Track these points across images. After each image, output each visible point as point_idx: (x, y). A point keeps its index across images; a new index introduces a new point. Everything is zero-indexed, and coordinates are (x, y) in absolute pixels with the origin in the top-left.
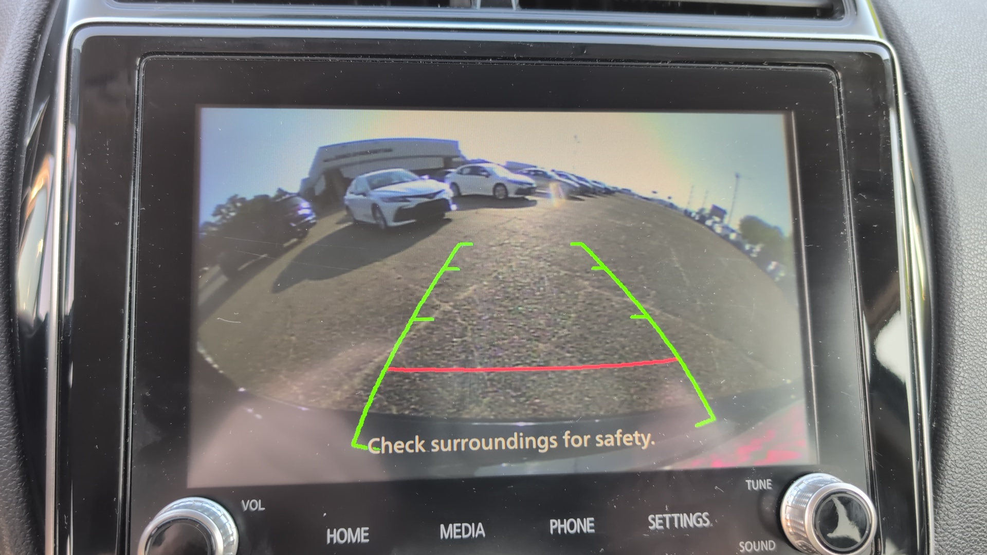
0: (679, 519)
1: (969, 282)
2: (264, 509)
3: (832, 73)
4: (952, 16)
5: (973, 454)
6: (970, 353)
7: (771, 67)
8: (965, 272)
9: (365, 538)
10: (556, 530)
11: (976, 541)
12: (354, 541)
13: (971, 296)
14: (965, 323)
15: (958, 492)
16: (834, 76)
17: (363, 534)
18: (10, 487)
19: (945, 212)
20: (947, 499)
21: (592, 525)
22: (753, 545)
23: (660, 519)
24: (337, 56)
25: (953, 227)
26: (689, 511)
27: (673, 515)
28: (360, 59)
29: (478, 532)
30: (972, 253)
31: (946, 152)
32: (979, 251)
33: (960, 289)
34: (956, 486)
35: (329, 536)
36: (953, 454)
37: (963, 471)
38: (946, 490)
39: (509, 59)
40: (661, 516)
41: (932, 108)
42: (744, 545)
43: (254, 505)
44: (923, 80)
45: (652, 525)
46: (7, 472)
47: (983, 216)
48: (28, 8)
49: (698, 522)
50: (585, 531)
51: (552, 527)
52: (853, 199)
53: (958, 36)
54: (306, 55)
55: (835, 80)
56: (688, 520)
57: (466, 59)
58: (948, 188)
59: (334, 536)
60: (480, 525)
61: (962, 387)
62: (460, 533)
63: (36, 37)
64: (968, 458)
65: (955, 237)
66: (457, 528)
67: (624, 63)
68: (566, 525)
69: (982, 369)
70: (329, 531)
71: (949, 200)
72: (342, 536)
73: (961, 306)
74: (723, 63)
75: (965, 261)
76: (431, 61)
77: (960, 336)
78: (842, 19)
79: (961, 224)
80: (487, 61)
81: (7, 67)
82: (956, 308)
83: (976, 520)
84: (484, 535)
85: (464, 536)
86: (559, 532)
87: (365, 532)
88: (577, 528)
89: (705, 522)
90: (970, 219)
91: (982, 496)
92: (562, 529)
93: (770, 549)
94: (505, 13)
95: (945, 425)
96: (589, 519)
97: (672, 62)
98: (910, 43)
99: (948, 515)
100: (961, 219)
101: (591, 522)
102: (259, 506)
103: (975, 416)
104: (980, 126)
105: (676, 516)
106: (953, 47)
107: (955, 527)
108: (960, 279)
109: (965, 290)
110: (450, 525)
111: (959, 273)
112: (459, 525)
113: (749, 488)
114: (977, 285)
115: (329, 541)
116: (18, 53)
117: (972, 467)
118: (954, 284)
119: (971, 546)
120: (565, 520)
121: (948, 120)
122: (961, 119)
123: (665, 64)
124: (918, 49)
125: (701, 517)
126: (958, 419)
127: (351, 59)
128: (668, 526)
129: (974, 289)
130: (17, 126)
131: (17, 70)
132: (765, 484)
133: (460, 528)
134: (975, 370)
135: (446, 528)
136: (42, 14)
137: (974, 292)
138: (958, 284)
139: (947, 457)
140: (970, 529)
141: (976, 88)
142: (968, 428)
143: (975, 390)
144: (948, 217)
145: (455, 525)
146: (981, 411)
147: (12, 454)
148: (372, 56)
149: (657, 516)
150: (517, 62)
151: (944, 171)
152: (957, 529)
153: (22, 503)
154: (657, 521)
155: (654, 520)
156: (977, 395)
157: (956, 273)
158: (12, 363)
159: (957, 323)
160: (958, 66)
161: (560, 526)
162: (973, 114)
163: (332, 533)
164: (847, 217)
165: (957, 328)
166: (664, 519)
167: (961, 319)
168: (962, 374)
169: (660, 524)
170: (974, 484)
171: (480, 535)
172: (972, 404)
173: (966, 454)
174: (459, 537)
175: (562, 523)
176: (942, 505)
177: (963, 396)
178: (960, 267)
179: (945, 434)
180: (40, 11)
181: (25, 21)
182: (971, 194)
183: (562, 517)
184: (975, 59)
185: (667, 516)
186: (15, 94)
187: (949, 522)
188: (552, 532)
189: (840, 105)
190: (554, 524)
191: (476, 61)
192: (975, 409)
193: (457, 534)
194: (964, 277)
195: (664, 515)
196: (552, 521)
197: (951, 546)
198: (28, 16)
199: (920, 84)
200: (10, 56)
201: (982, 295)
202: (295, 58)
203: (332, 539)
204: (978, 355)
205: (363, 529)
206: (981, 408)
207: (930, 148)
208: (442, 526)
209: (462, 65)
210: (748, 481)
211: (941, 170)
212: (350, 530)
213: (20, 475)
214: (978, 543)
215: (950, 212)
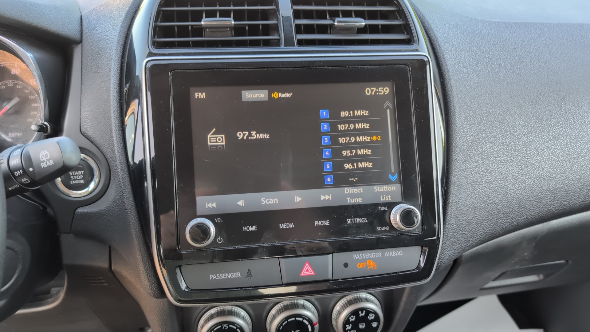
0: (357, 220)
1: (459, 138)
2: (222, 221)
3: (407, 67)
4: (461, 35)
5: (459, 198)
6: (458, 163)
7: (386, 66)
8: (457, 135)
9: (256, 229)
10: (317, 225)
11: (461, 228)
12: (252, 230)
13: (459, 143)
14: (456, 153)
15: (453, 211)
16: (408, 68)
17: (255, 228)
18: (134, 219)
19: (451, 114)
20: (450, 213)
21: (329, 222)
22: (382, 228)
23: (350, 220)
24: (237, 69)
25: (453, 119)
26: (360, 217)
27: (355, 219)
28: (245, 69)
29: (292, 226)
30: (460, 128)
31: (452, 91)
32: (463, 127)
33: (455, 141)
34: (453, 208)
35: (244, 229)
36: (453, 197)
37: (456, 204)
38: (449, 210)
39: (296, 67)
40: (351, 219)
41: (448, 75)
42: (379, 228)
43: (219, 220)
44: (445, 64)
45: (348, 222)
46: (133, 214)
47: (465, 114)
48: (117, 49)
49: (363, 221)
50: (326, 225)
51: (315, 224)
52: (415, 111)
53: (462, 44)
54: (227, 69)
55: (408, 69)
56: (360, 221)
57: (281, 68)
58: (452, 105)
59: (246, 229)
60: (292, 224)
61: (455, 175)
62: (286, 227)
63: (122, 60)
64: (457, 199)
65: (454, 122)
66: (285, 225)
67: (335, 67)
68: (320, 223)
69: (463, 169)
70: (244, 227)
71: (452, 109)
72: (248, 229)
73: (455, 147)
74: (369, 65)
75: (457, 131)
76: (269, 69)
77: (455, 157)
78: (413, 44)
79: (456, 118)
80: (288, 68)
81: (114, 72)
82: (454, 147)
83: (461, 221)
84: (294, 227)
85: (287, 227)
86: (318, 225)
87: (256, 227)
88: (323, 224)
89: (365, 221)
90: (460, 116)
91: (463, 212)
92: (319, 224)
93: (387, 229)
94: (293, 48)
95: (449, 188)
96: (327, 221)
97: (352, 66)
98: (441, 50)
99: (450, 219)
100: (457, 116)
101: (328, 222)
102: (221, 220)
103: (460, 185)
104: (467, 80)
105: (356, 219)
106: (459, 49)
107: (453, 223)
108: (455, 137)
109: (457, 141)
110: (283, 224)
111: (455, 135)
112: (286, 224)
113: (380, 210)
114: (462, 139)
115: (244, 231)
116: (117, 67)
117: (459, 202)
118: (453, 139)
119: (459, 229)
120: (320, 221)
121: (454, 79)
122: (459, 78)
123: (349, 67)
124: (444, 52)
125: (364, 219)
126: (454, 186)
127: (242, 70)
128: (353, 223)
129: (460, 141)
130: (121, 94)
131: (118, 73)
132: (385, 208)
133: (286, 225)
134: (460, 169)
135: (282, 225)
136: (122, 51)
137: (461, 142)
138: (454, 139)
139: (450, 199)
140: (459, 224)
141: (466, 65)
142: (457, 189)
143: (460, 176)
144: (452, 115)
145: (284, 224)
146: (462, 183)
147: (134, 208)
148: (249, 68)
149: (350, 219)
150: (298, 68)
151: (451, 98)
152: (454, 223)
153: (138, 224)
154: (350, 221)
155: (348, 220)
156: (461, 178)
157: (454, 135)
158: (130, 178)
159: (454, 153)
160: (460, 57)
161: (318, 223)
162: (464, 76)
163: (245, 228)
164: (413, 118)
165: (454, 155)
166: (352, 220)
167: (455, 151)
168: (455, 171)
169: (351, 222)
170: (460, 208)
171: (292, 227)
172: (459, 181)
173: (457, 198)
174: (286, 228)
175: (319, 222)
176: (448, 215)
177: (456, 178)
178: (455, 133)
179: (449, 191)
180: (121, 50)
181: (117, 54)
182: (461, 106)
183: (319, 221)
184: (468, 53)
185: (353, 219)
186: (118, 82)
187: (451, 221)
188: (315, 225)
189: (410, 78)
190: (316, 223)
191: (284, 68)
192: (460, 182)
193: (285, 227)
194: (457, 136)
195: (352, 219)
196: (315, 222)
197: (452, 229)
198: (118, 52)
199: (444, 66)
200: (114, 68)
201: (463, 143)
202: (223, 70)
203: (245, 230)
204: (461, 164)
205: (255, 226)
206: (462, 182)
207: (447, 90)
208: (280, 225)
209: (279, 70)
210: (380, 207)
211: (450, 98)
212: (251, 227)
213: (137, 215)
214: (462, 229)
215: (452, 113)
